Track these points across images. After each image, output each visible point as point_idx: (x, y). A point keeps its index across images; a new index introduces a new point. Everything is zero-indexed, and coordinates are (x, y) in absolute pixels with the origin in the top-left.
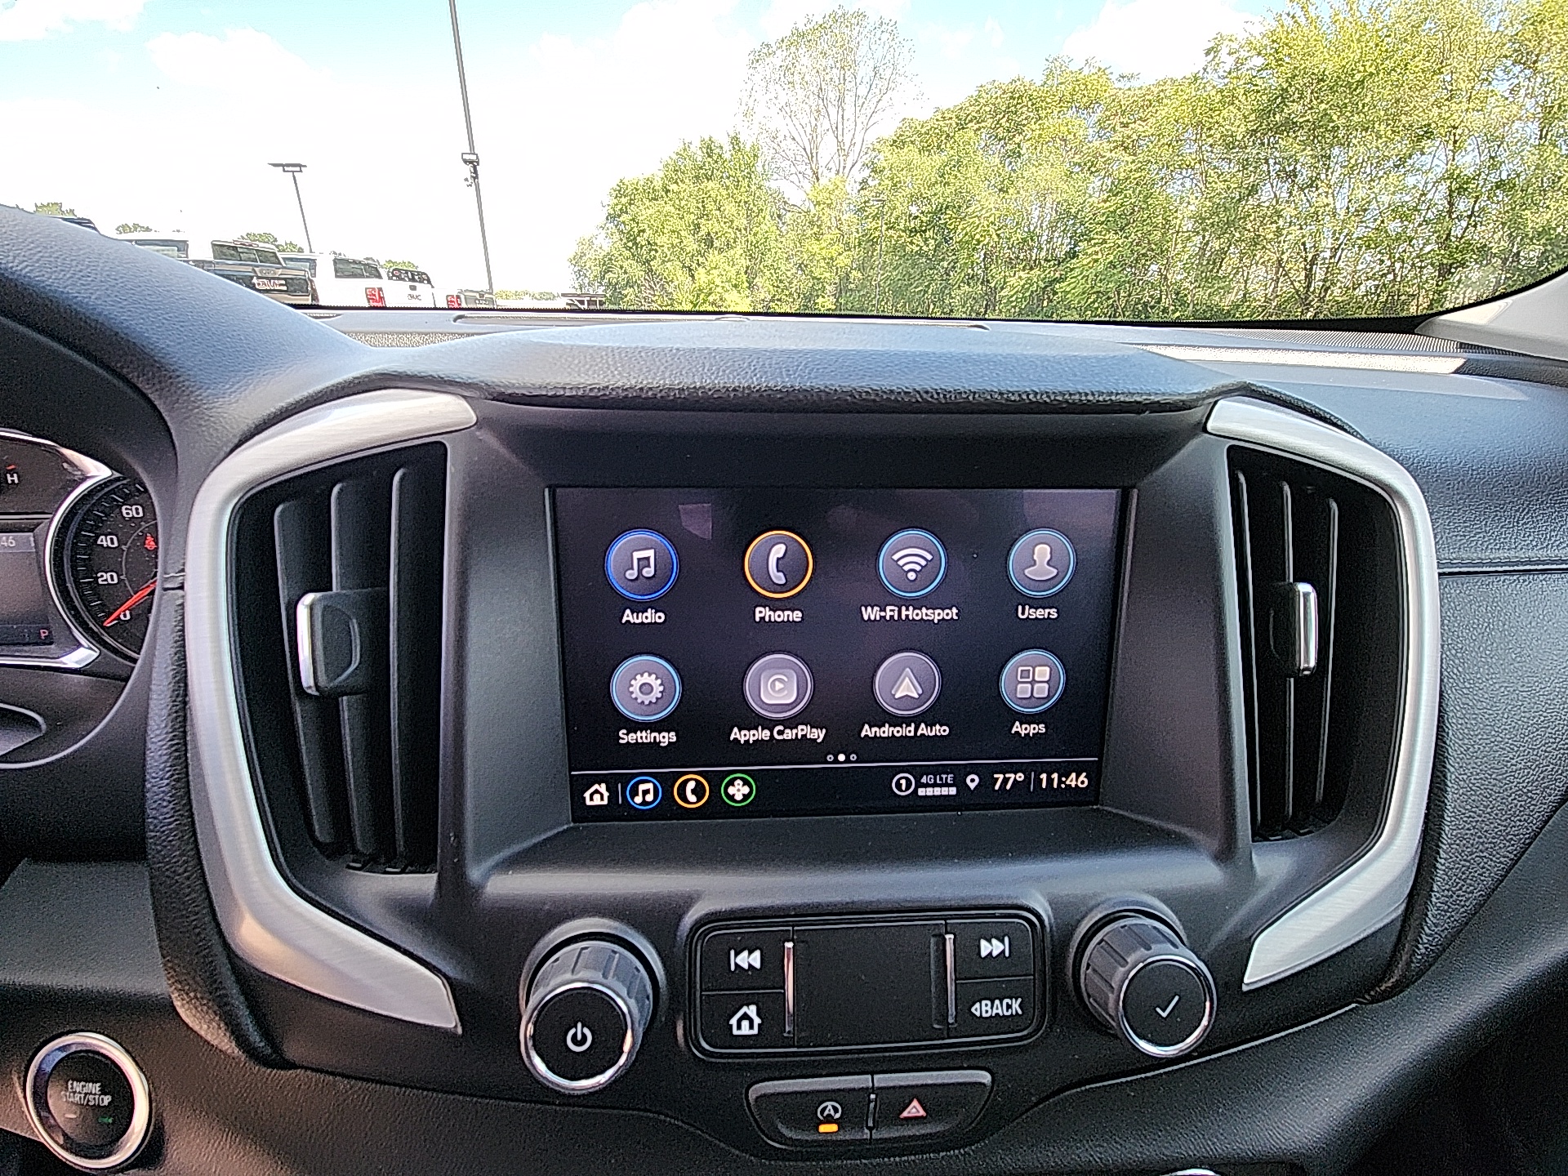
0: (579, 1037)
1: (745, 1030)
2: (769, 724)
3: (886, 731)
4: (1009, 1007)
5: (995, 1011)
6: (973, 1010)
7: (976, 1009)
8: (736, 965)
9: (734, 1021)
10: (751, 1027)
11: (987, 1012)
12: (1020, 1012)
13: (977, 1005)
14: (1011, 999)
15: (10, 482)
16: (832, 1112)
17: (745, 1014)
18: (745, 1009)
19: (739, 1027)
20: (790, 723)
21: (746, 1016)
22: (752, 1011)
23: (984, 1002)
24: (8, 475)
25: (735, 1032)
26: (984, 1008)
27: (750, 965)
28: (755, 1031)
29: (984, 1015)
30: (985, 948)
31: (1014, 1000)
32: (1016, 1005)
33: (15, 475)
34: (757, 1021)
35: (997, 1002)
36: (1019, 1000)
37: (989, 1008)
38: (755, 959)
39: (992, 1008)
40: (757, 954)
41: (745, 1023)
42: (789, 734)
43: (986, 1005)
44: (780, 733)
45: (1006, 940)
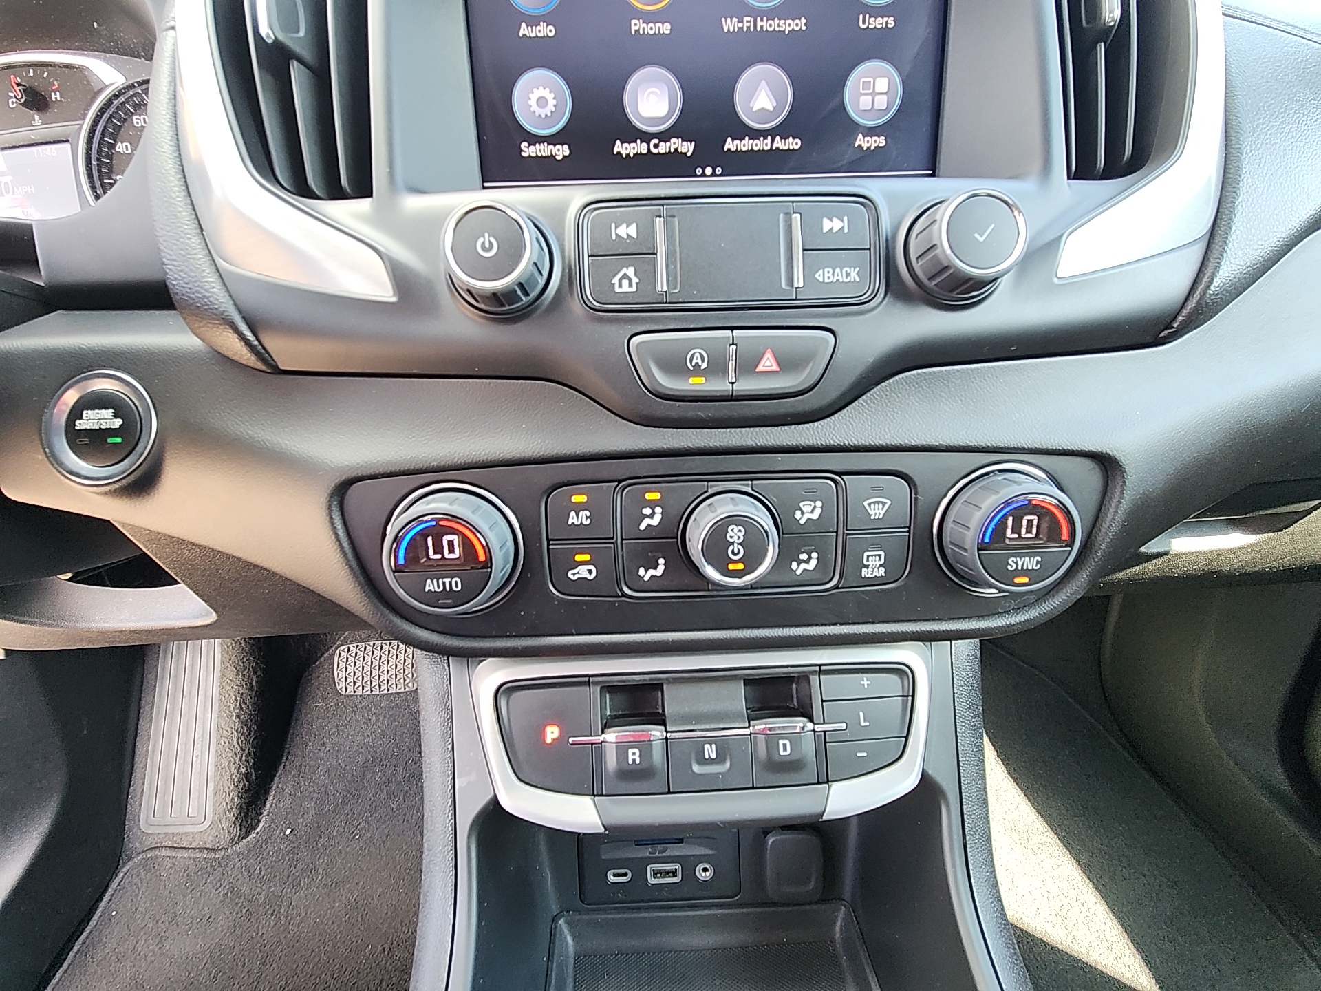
0: (487, 245)
1: (625, 288)
2: (646, 137)
3: (745, 145)
4: (848, 275)
5: (836, 278)
6: (817, 276)
7: (819, 276)
8: (617, 235)
9: (615, 281)
10: (630, 285)
11: (829, 278)
12: (858, 280)
13: (821, 272)
14: (850, 268)
15: (54, 99)
16: (699, 361)
17: (625, 274)
18: (624, 270)
19: (620, 286)
20: (664, 136)
21: (625, 276)
22: (630, 271)
23: (826, 270)
24: (53, 94)
25: (617, 290)
26: (826, 275)
27: (628, 235)
28: (634, 289)
29: (826, 281)
30: (827, 225)
31: (853, 269)
32: (854, 274)
33: (58, 93)
34: (635, 280)
35: (838, 270)
36: (857, 269)
37: (830, 275)
38: (633, 231)
39: (833, 274)
40: (634, 226)
41: (625, 282)
42: (663, 148)
43: (828, 272)
44: (656, 146)
45: (846, 219)
